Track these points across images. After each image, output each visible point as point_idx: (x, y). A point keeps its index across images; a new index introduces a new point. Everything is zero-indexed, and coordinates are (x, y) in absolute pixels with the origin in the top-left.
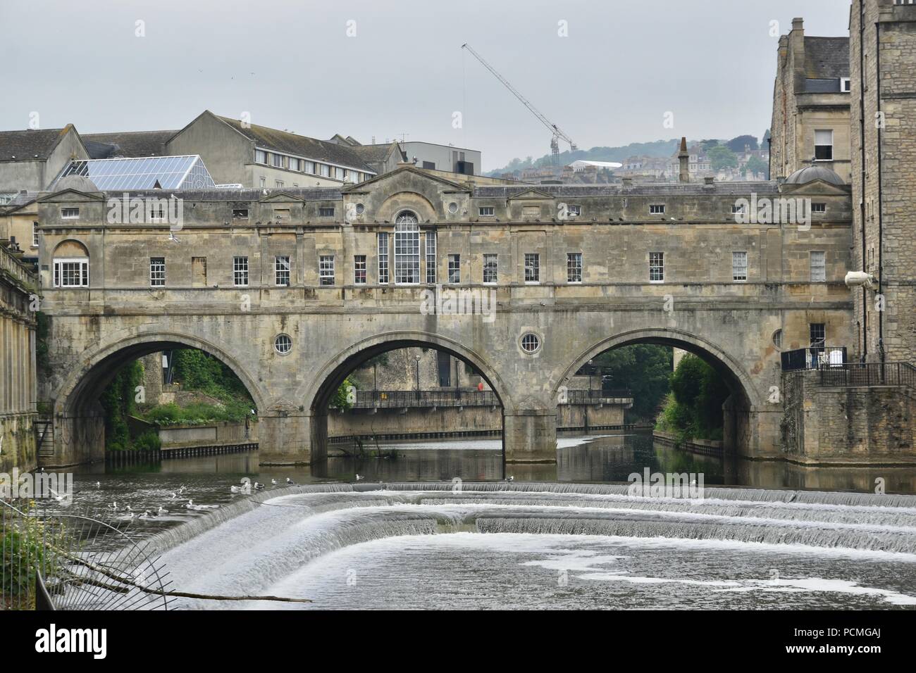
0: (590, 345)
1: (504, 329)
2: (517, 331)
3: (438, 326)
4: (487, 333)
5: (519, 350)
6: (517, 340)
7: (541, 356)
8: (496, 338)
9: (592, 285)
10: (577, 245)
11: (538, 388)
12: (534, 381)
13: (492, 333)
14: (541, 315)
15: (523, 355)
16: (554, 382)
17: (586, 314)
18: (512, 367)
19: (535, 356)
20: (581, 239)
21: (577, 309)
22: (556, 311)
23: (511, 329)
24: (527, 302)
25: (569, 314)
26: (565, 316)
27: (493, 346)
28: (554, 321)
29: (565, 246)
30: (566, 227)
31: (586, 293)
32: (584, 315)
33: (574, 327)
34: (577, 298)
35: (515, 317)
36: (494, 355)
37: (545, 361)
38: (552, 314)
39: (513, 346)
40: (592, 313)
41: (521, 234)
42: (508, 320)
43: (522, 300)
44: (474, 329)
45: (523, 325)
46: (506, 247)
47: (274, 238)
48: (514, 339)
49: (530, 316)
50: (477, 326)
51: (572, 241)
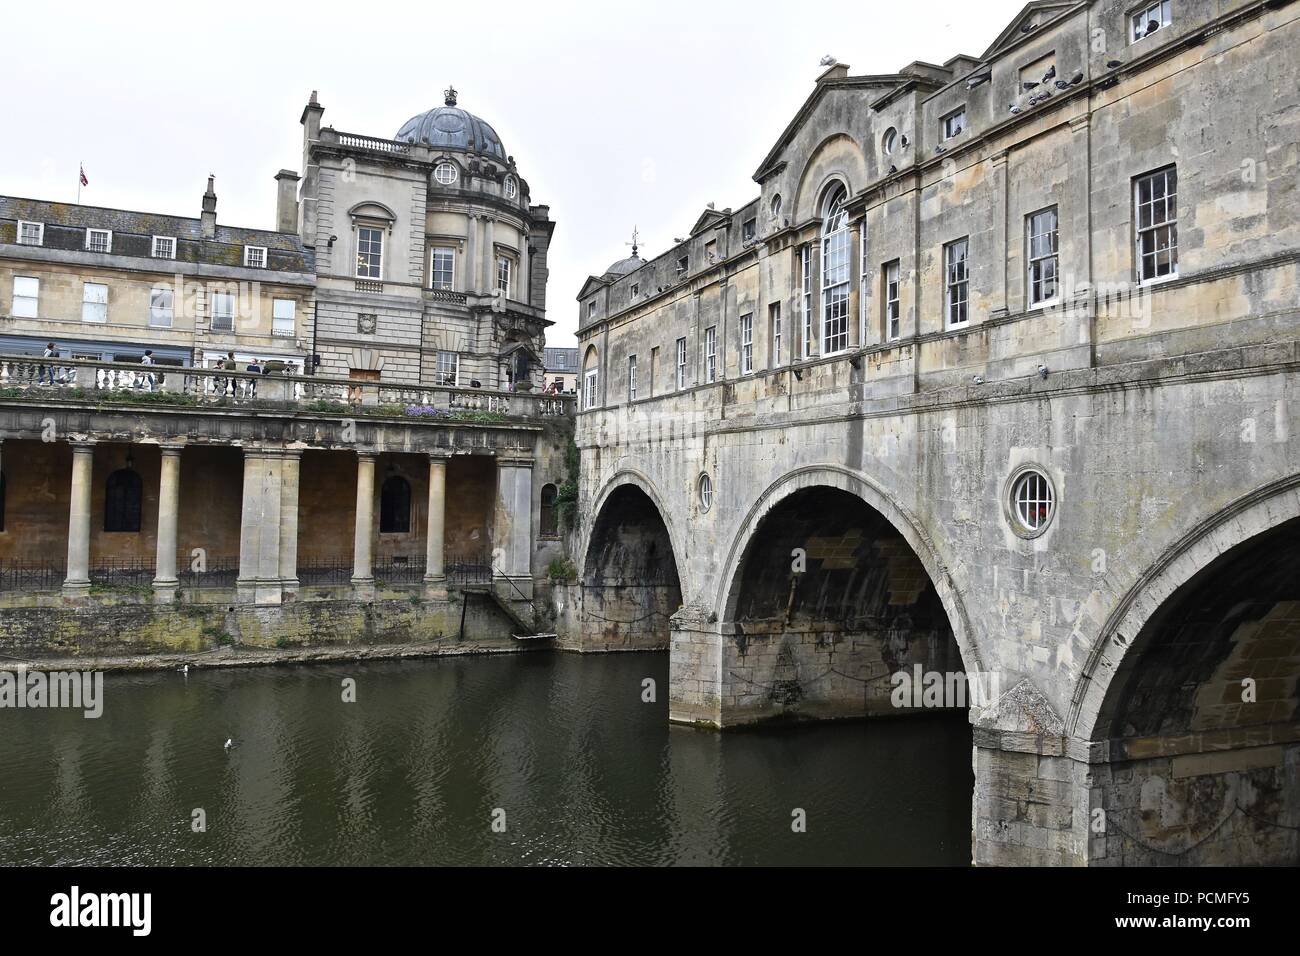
0: (1195, 515)
1: (974, 456)
2: (1001, 460)
3: (864, 453)
4: (943, 468)
5: (1004, 524)
6: (1000, 488)
7: (1055, 548)
8: (958, 482)
9: (1208, 277)
10: (1161, 137)
11: (1044, 654)
12: (1036, 629)
13: (951, 470)
14: (1057, 405)
15: (1011, 541)
16: (1086, 644)
17: (1185, 391)
18: (986, 574)
19: (1040, 545)
20: (1174, 110)
21: (1151, 379)
22: (1094, 390)
23: (990, 456)
24: (1024, 368)
25: (1133, 394)
26: (1119, 407)
27: (952, 506)
28: (1089, 424)
29: (1126, 153)
30: (1126, 85)
31: (1189, 309)
32: (1176, 397)
33: (1148, 445)
34: (1160, 337)
35: (999, 416)
36: (953, 534)
37: (1063, 564)
38: (1084, 400)
39: (989, 508)
40: (1204, 387)
41: (1015, 156)
42: (984, 426)
43: (1009, 362)
44: (920, 457)
45: (1014, 442)
46: (984, 211)
47: (705, 296)
48: (993, 485)
49: (1029, 410)
50: (925, 451)
51: (1142, 132)
